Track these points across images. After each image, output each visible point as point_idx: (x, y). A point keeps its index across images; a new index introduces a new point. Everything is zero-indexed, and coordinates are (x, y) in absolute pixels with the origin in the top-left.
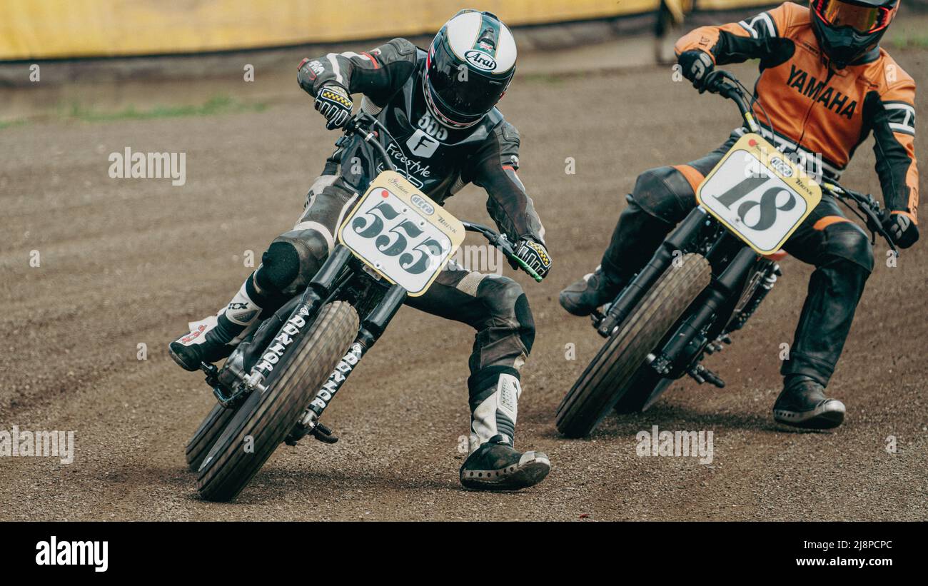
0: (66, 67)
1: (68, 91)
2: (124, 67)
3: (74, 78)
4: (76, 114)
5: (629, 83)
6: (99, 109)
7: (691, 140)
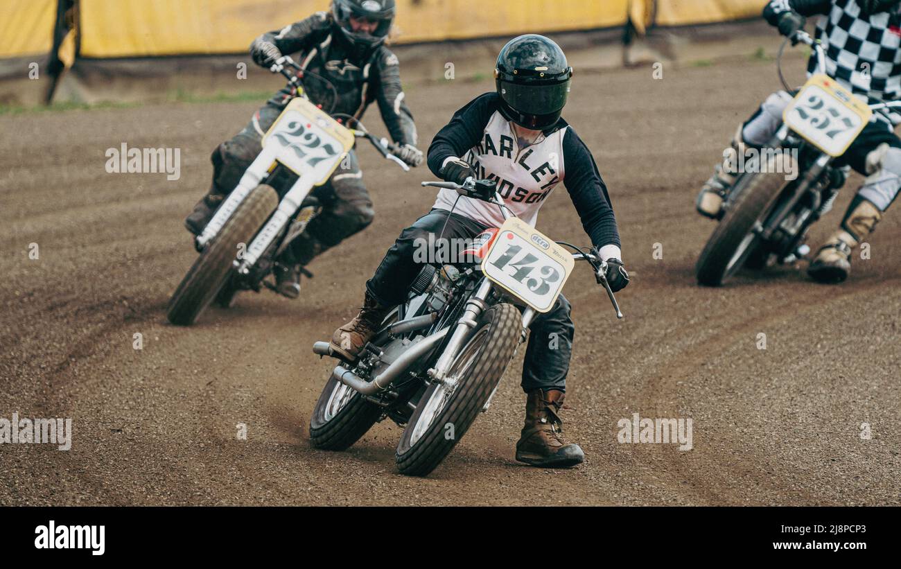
0: (174, 63)
1: (175, 80)
2: (218, 62)
3: (179, 70)
4: (181, 98)
5: (603, 79)
6: (198, 94)
7: (649, 123)
